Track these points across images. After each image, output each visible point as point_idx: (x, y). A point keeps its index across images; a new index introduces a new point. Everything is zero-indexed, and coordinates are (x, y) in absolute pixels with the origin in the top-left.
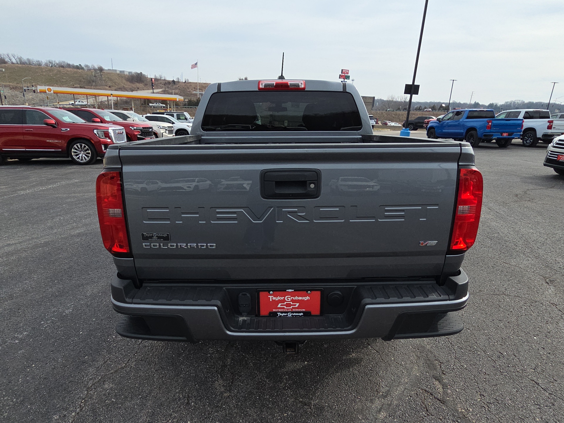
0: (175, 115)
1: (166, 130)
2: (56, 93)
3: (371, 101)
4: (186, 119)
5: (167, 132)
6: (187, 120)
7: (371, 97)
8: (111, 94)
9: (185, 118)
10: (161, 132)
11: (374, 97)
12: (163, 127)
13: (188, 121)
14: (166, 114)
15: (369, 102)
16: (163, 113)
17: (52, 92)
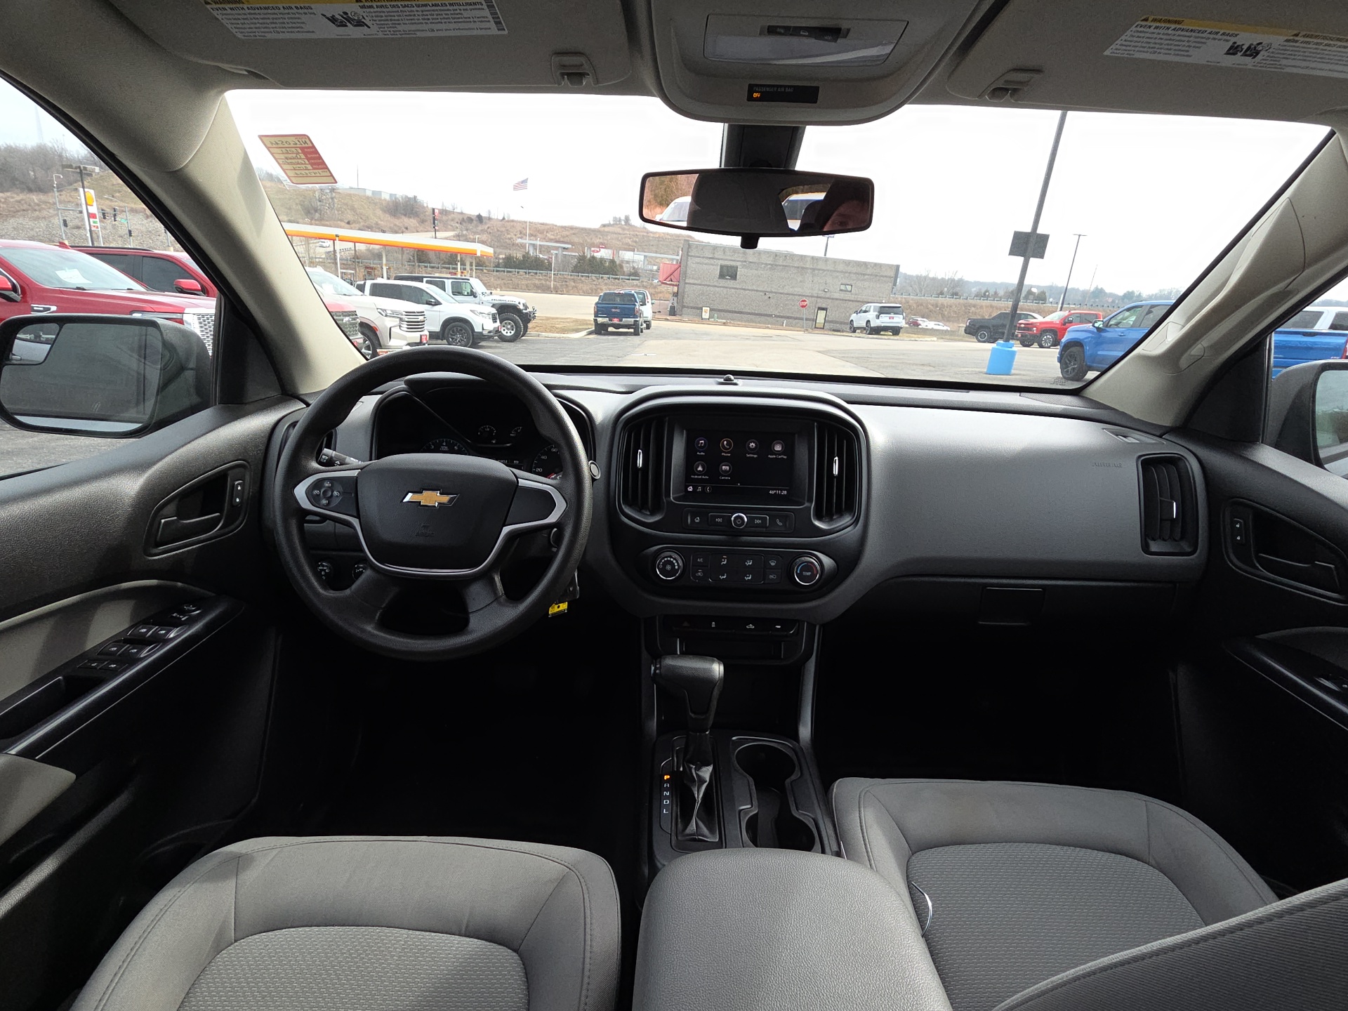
0: (448, 283)
1: (401, 320)
3: (892, 274)
4: (473, 294)
5: (405, 326)
6: (475, 297)
7: (893, 265)
8: (337, 236)
9: (471, 291)
10: (387, 327)
11: (898, 267)
12: (393, 312)
13: (477, 300)
14: (427, 282)
15: (886, 276)
16: (420, 279)
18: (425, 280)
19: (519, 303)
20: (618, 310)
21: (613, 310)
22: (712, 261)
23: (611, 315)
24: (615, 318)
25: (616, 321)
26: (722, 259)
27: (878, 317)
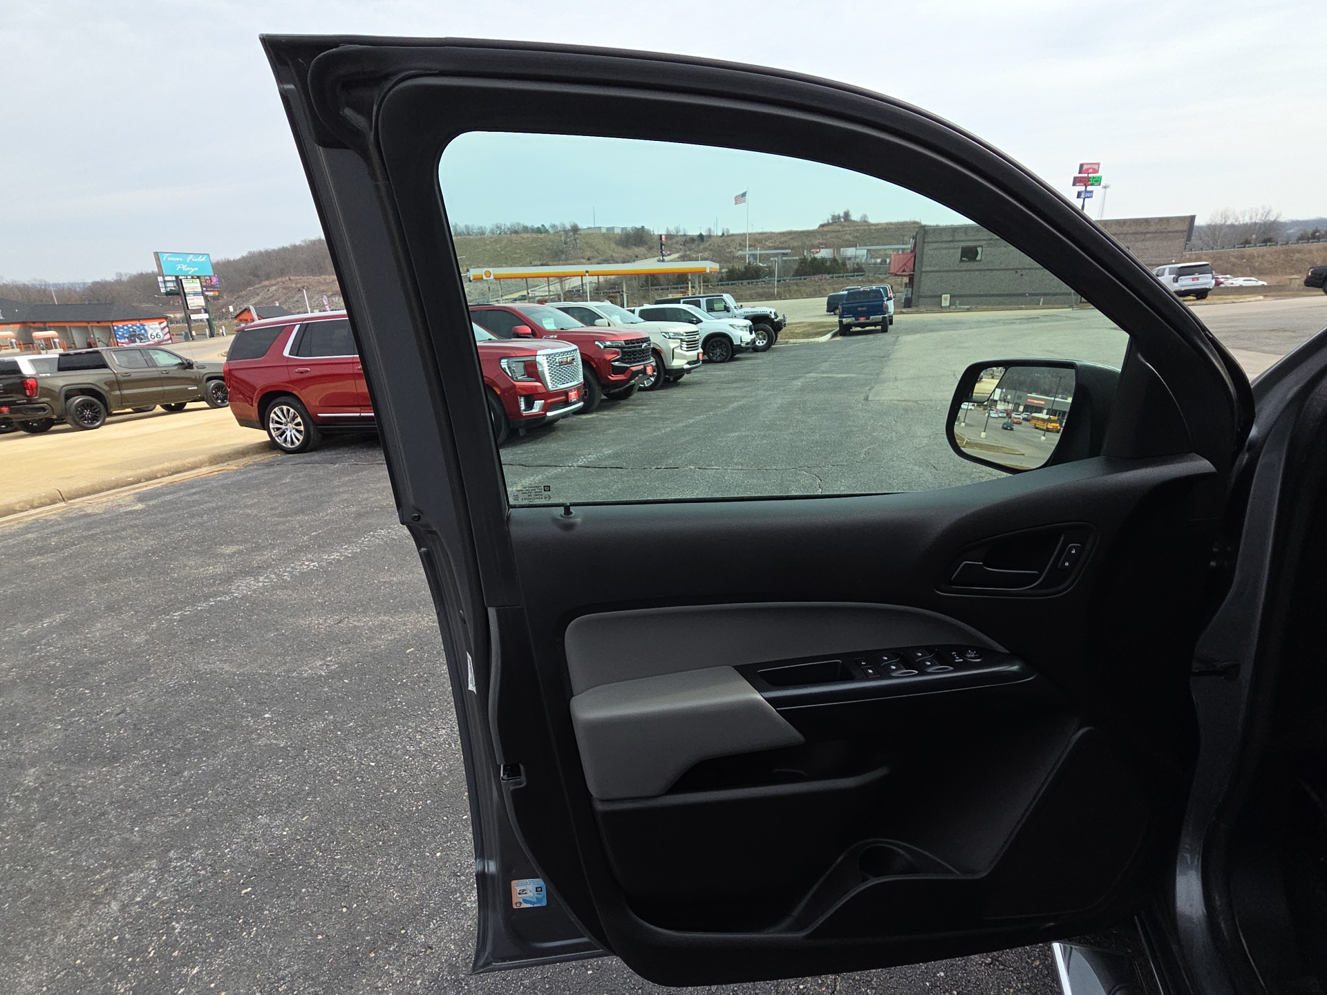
0: (703, 301)
1: (682, 340)
2: (497, 278)
3: (1185, 227)
4: (727, 309)
5: (684, 345)
6: (728, 311)
7: (1185, 217)
8: (587, 272)
9: (725, 306)
10: (670, 348)
11: (1193, 218)
12: (676, 334)
13: (730, 314)
14: (684, 303)
15: (1176, 232)
16: (677, 301)
17: (492, 277)
18: (682, 301)
19: (771, 313)
20: (865, 309)
21: (860, 309)
22: (952, 245)
23: (857, 315)
24: (861, 317)
25: (862, 320)
26: (963, 241)
27: (1176, 280)
